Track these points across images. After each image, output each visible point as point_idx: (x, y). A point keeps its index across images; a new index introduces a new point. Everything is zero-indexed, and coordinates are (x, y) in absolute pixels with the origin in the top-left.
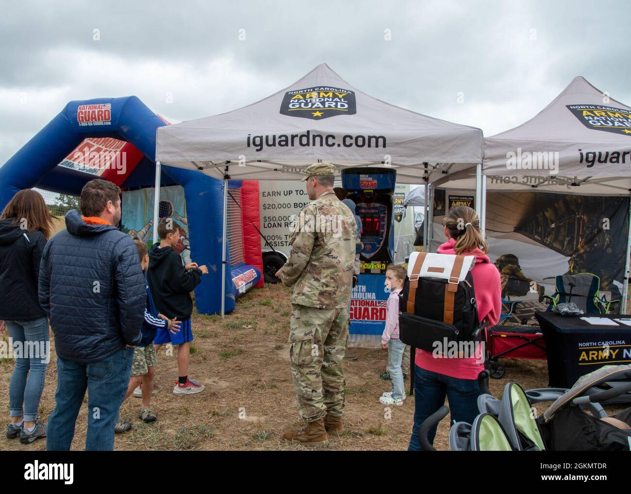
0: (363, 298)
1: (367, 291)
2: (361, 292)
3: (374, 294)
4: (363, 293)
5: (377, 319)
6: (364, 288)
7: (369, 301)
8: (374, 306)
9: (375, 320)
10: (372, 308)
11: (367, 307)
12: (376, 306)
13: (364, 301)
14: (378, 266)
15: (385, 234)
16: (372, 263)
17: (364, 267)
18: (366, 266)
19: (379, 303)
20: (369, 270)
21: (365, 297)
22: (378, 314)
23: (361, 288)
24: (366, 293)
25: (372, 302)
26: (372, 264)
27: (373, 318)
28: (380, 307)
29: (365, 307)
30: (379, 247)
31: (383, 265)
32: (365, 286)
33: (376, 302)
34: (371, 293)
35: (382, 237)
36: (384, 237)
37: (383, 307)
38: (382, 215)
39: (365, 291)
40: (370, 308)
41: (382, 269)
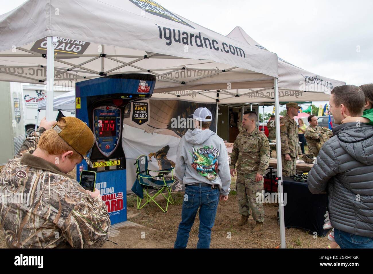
0: (105, 193)
1: (108, 186)
2: (103, 188)
3: (113, 188)
4: (105, 189)
5: (116, 210)
6: (105, 184)
7: (109, 195)
8: (113, 199)
9: (114, 211)
10: (112, 201)
11: (108, 201)
12: (115, 198)
13: (106, 196)
14: (115, 163)
15: (120, 134)
16: (111, 160)
17: (105, 165)
18: (105, 164)
19: (117, 195)
20: (109, 167)
21: (106, 192)
22: (117, 205)
23: (103, 184)
24: (107, 189)
25: (112, 195)
26: (110, 162)
27: (112, 210)
28: (118, 199)
29: (106, 201)
30: (116, 146)
31: (118, 161)
32: (106, 182)
33: (115, 194)
34: (110, 188)
35: (118, 137)
36: (119, 136)
37: (120, 198)
38: (117, 117)
39: (106, 187)
40: (110, 201)
41: (118, 164)
